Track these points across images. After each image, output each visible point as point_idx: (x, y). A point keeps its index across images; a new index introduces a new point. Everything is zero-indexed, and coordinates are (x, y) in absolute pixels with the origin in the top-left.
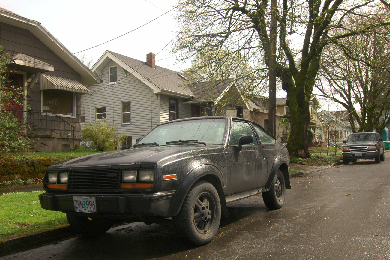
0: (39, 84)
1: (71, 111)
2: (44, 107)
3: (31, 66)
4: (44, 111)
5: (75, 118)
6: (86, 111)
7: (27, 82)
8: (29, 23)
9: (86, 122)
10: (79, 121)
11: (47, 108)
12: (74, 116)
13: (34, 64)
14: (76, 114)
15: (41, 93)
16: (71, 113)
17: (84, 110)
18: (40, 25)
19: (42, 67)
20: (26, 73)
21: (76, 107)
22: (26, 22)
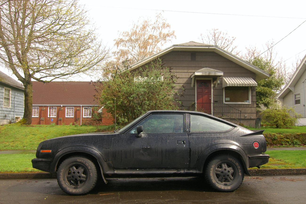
0: (221, 84)
1: (248, 99)
2: (226, 98)
3: (207, 75)
4: (226, 101)
5: (250, 104)
6: (301, 95)
7: (213, 84)
8: (210, 48)
9: (301, 104)
10: (254, 105)
11: (228, 99)
12: (250, 103)
13: (209, 73)
14: (251, 102)
15: (223, 89)
16: (248, 101)
17: (299, 94)
18: (218, 47)
19: (214, 74)
20: (212, 78)
21: (251, 96)
22: (208, 48)
